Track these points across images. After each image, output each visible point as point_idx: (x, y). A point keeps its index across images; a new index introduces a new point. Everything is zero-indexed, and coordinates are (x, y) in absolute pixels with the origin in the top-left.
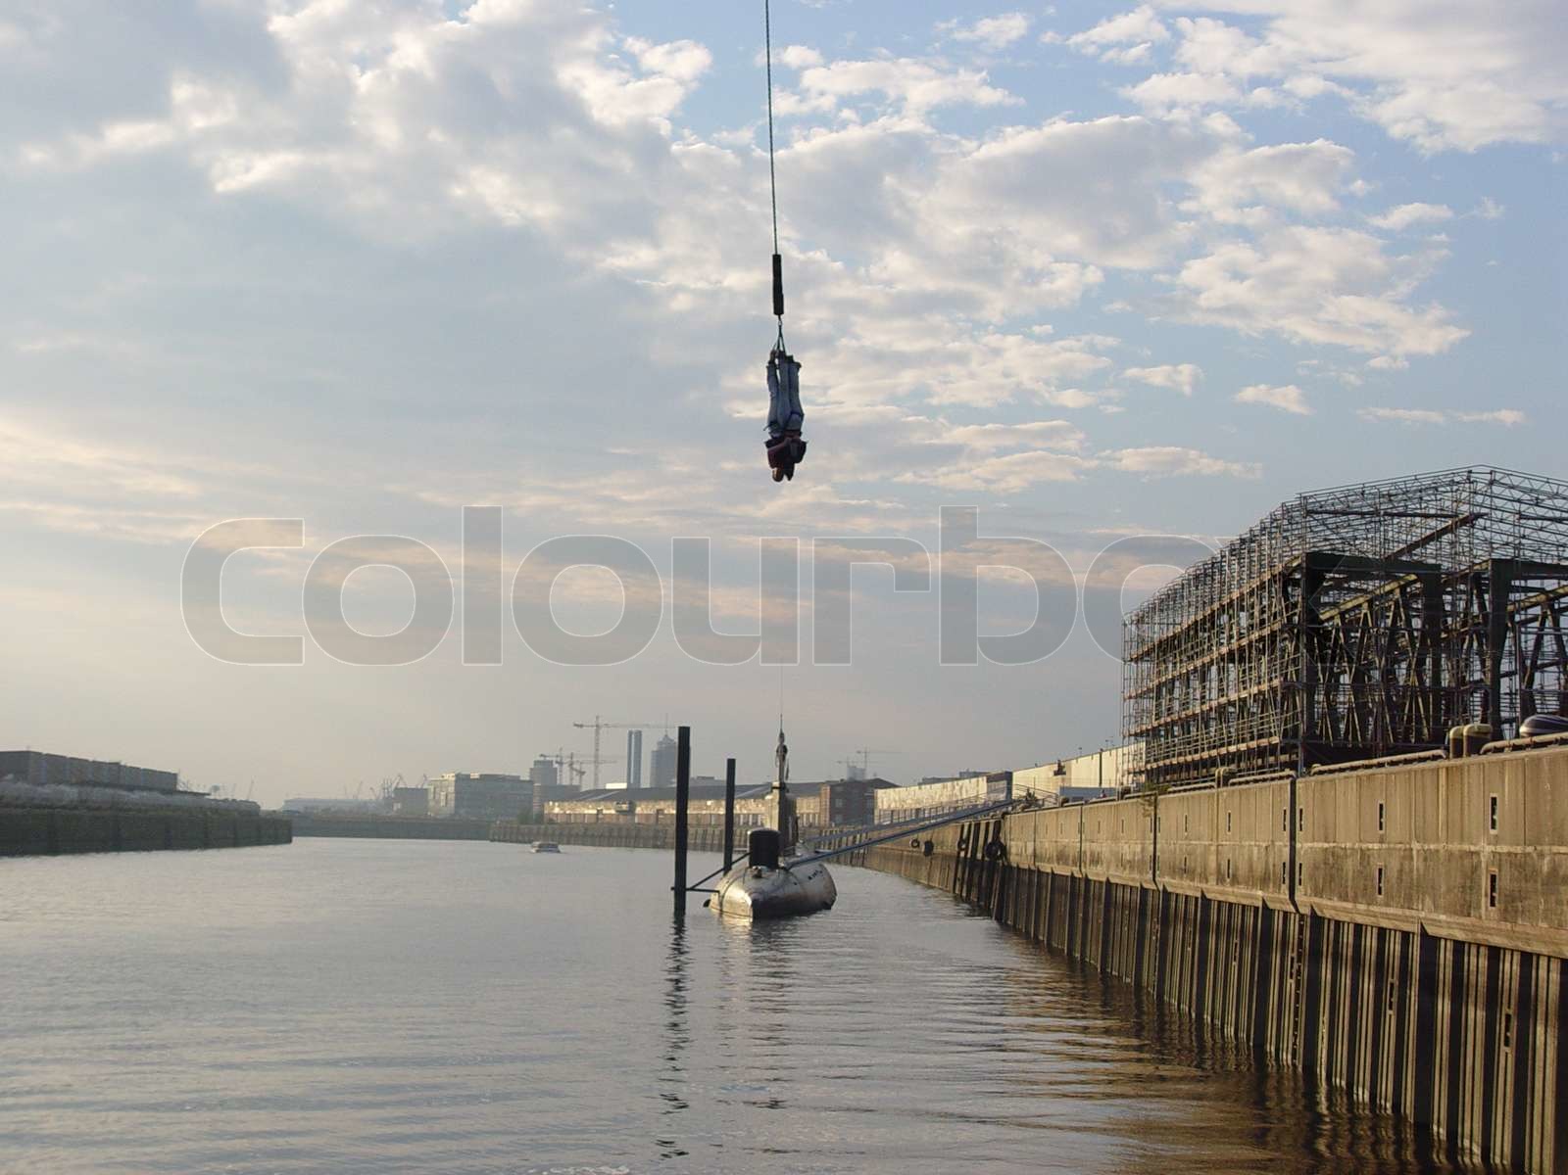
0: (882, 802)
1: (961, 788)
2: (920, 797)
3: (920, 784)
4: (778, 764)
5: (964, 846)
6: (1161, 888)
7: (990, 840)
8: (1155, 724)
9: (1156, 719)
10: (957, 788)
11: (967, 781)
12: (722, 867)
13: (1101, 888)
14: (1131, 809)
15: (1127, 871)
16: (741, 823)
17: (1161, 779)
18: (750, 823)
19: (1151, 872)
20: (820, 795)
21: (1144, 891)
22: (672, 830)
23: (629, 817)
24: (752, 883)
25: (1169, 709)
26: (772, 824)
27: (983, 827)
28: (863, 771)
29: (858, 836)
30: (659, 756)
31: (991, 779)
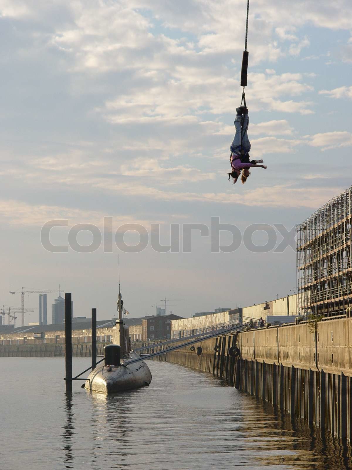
0: (175, 327)
1: (216, 317)
2: (194, 323)
3: (194, 317)
4: (119, 310)
5: (218, 349)
6: (321, 371)
7: (231, 346)
8: (315, 283)
9: (315, 280)
10: (214, 318)
11: (218, 314)
12: (91, 366)
13: (289, 371)
14: (304, 330)
15: (303, 362)
16: (101, 341)
17: (319, 311)
18: (106, 341)
19: (315, 362)
20: (142, 324)
21: (312, 372)
22: (64, 346)
23: (41, 341)
24: (107, 374)
25: (322, 275)
26: (116, 342)
27: (227, 339)
28: (164, 310)
29: (163, 347)
30: (56, 307)
31: (231, 313)
